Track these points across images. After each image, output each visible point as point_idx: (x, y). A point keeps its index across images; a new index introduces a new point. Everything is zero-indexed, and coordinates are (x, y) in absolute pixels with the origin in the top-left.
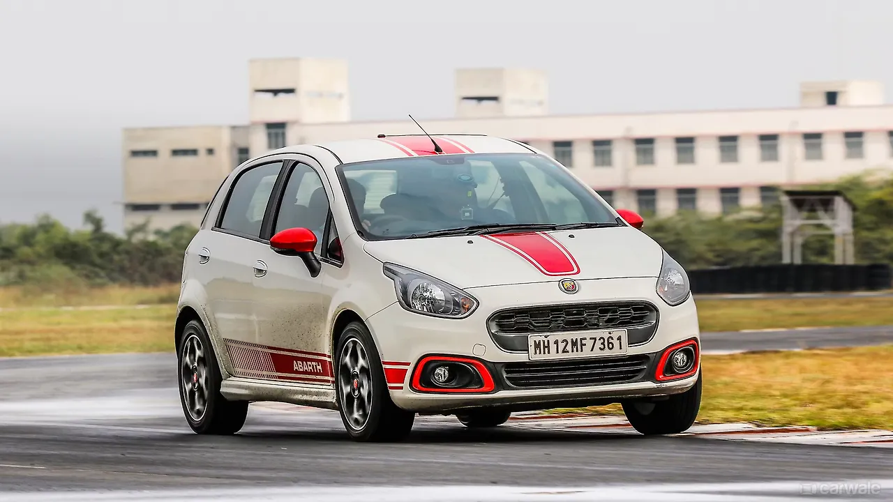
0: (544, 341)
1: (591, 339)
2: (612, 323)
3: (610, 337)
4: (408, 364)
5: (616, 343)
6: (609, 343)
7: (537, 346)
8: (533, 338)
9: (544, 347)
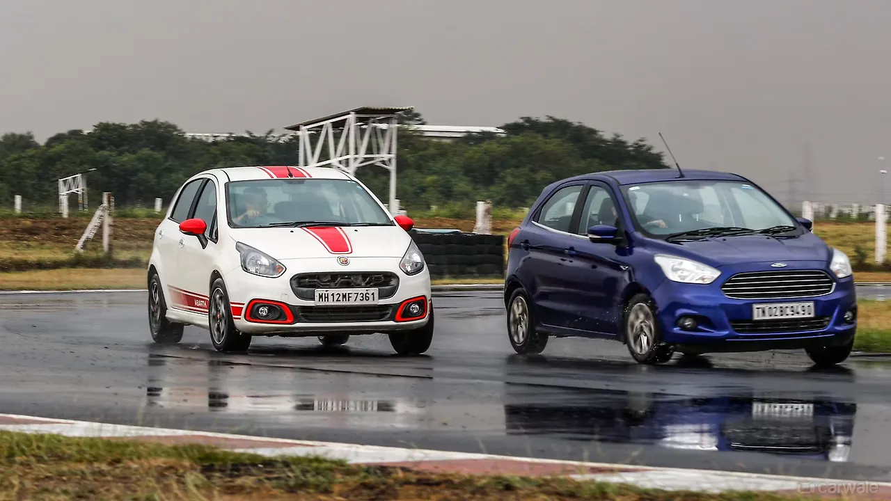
0: (325, 294)
1: (355, 293)
2: (368, 285)
3: (367, 293)
4: (244, 304)
5: (371, 297)
6: (366, 297)
7: (321, 296)
8: (318, 292)
9: (325, 297)
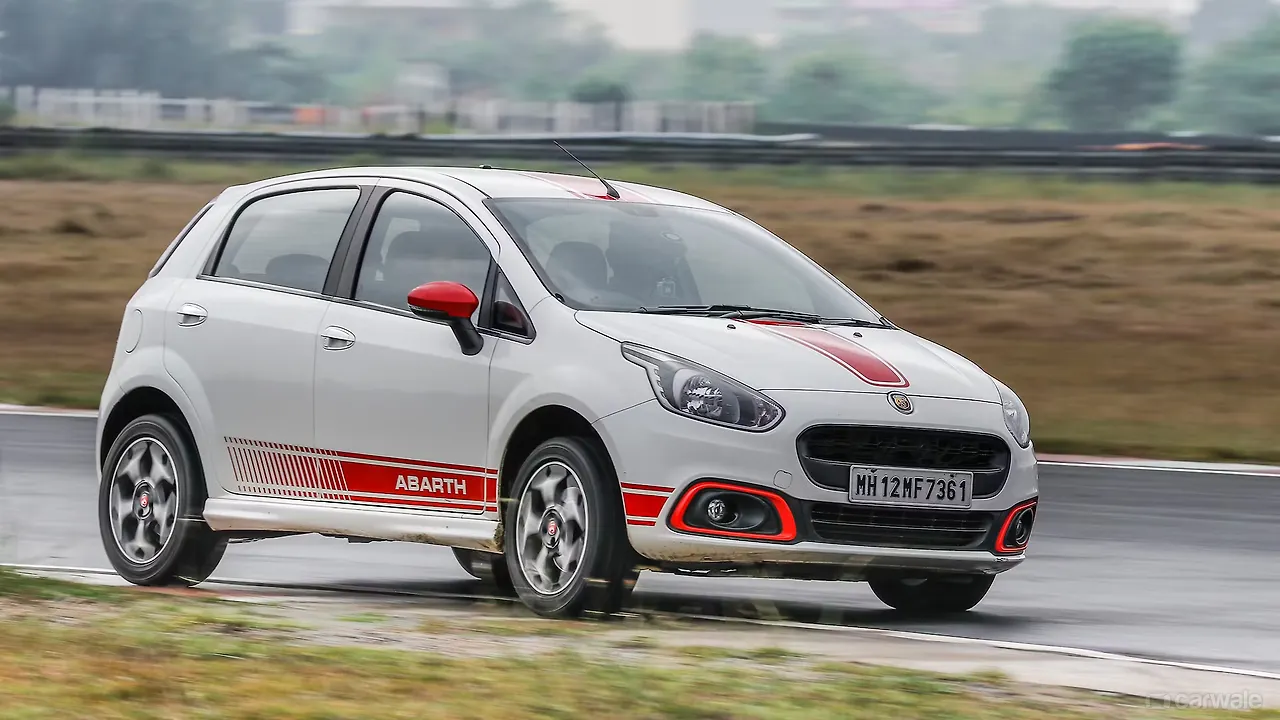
0: (870, 477)
1: (928, 481)
3: (952, 482)
4: (671, 490)
5: (958, 490)
6: (949, 490)
7: (861, 482)
8: (857, 470)
9: (870, 485)
